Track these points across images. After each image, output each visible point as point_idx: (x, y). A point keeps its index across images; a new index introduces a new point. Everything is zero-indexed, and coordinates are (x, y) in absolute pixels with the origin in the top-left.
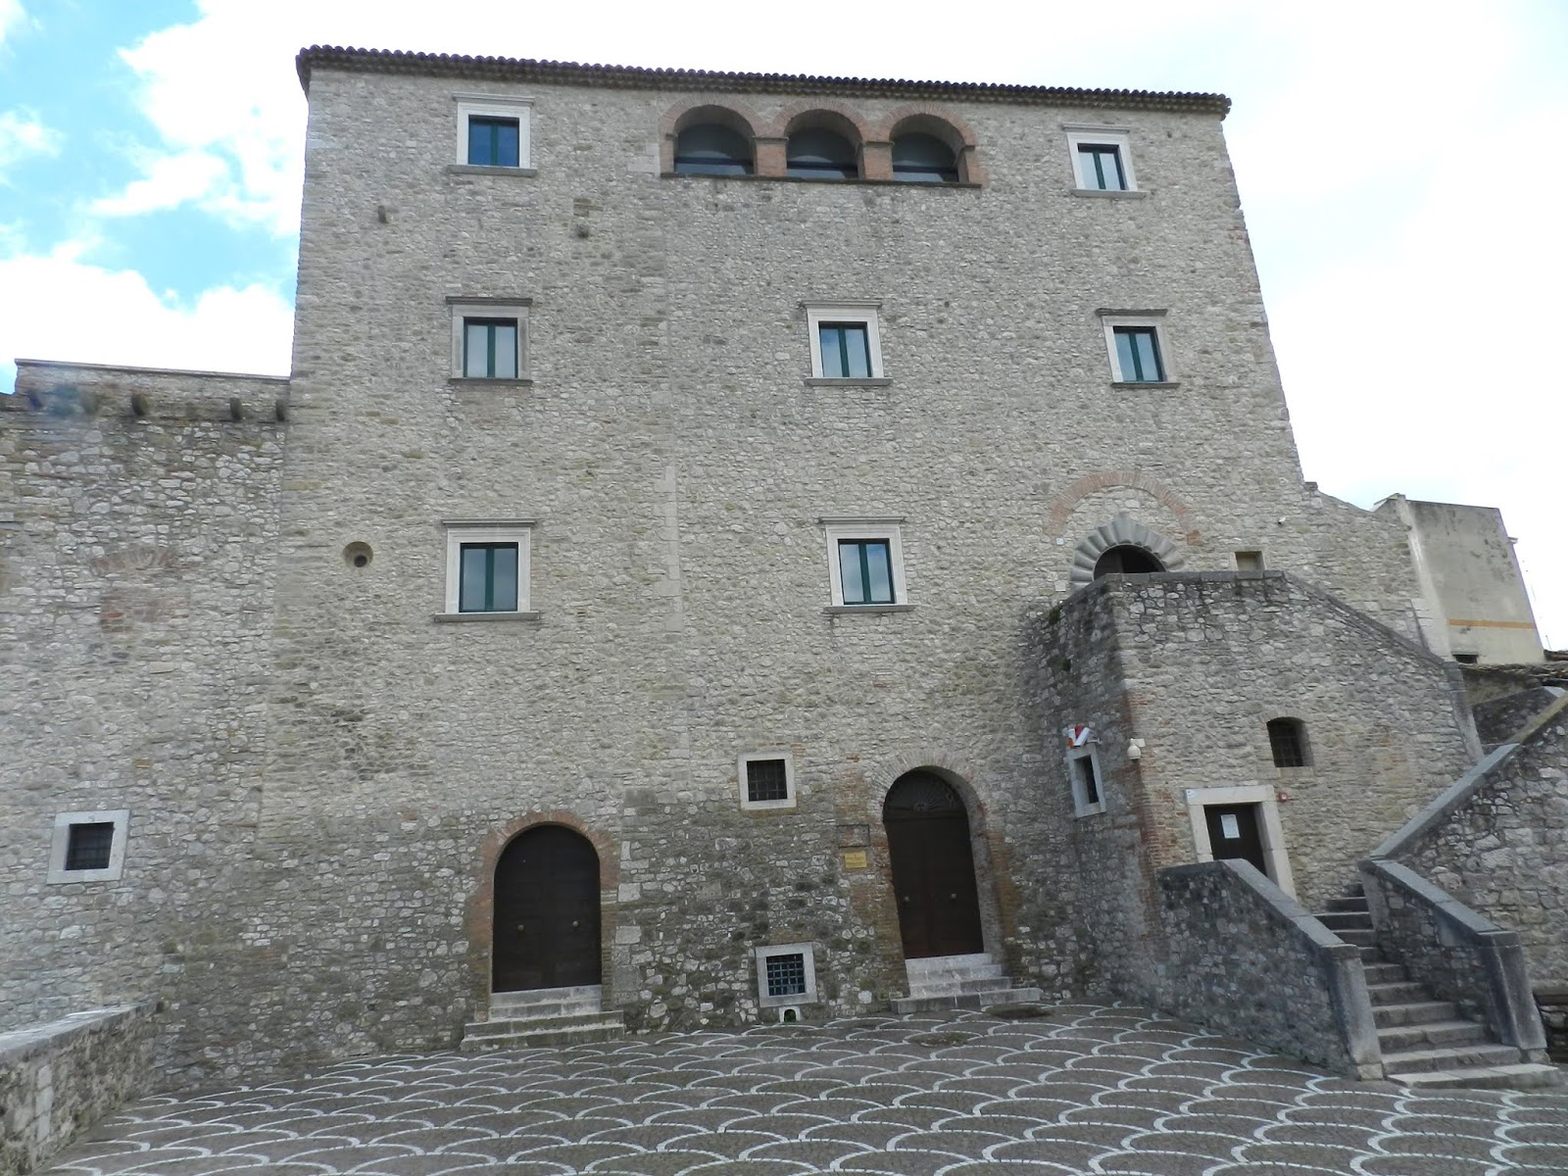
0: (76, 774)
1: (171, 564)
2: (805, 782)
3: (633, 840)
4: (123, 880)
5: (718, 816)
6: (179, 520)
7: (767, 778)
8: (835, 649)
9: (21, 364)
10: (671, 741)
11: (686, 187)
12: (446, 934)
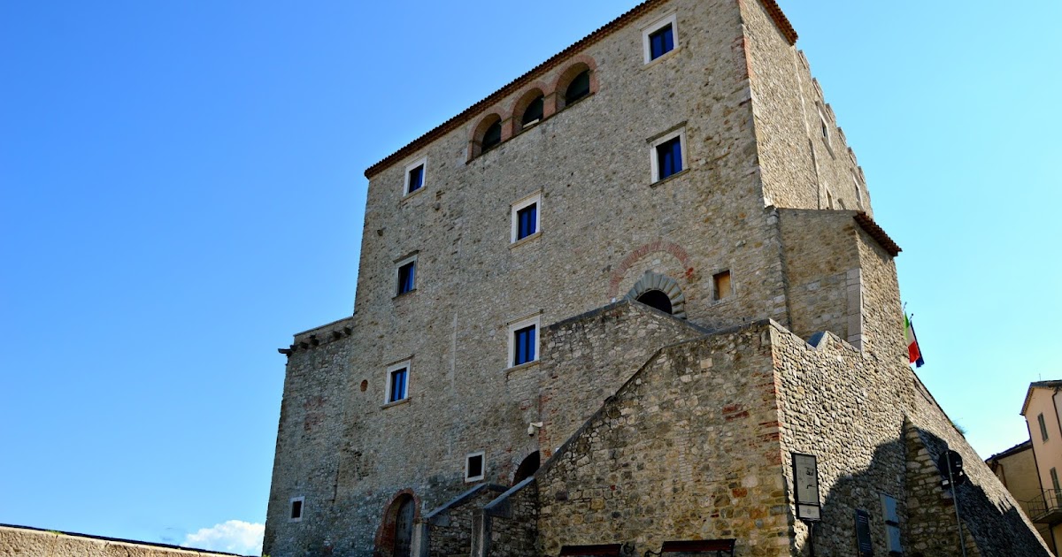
0: (296, 484)
1: (321, 401)
2: (489, 466)
3: (426, 500)
4: (303, 521)
5: (457, 486)
6: (322, 384)
7: (475, 465)
8: (508, 392)
9: (295, 336)
10: (445, 452)
11: (474, 165)
12: (370, 542)
